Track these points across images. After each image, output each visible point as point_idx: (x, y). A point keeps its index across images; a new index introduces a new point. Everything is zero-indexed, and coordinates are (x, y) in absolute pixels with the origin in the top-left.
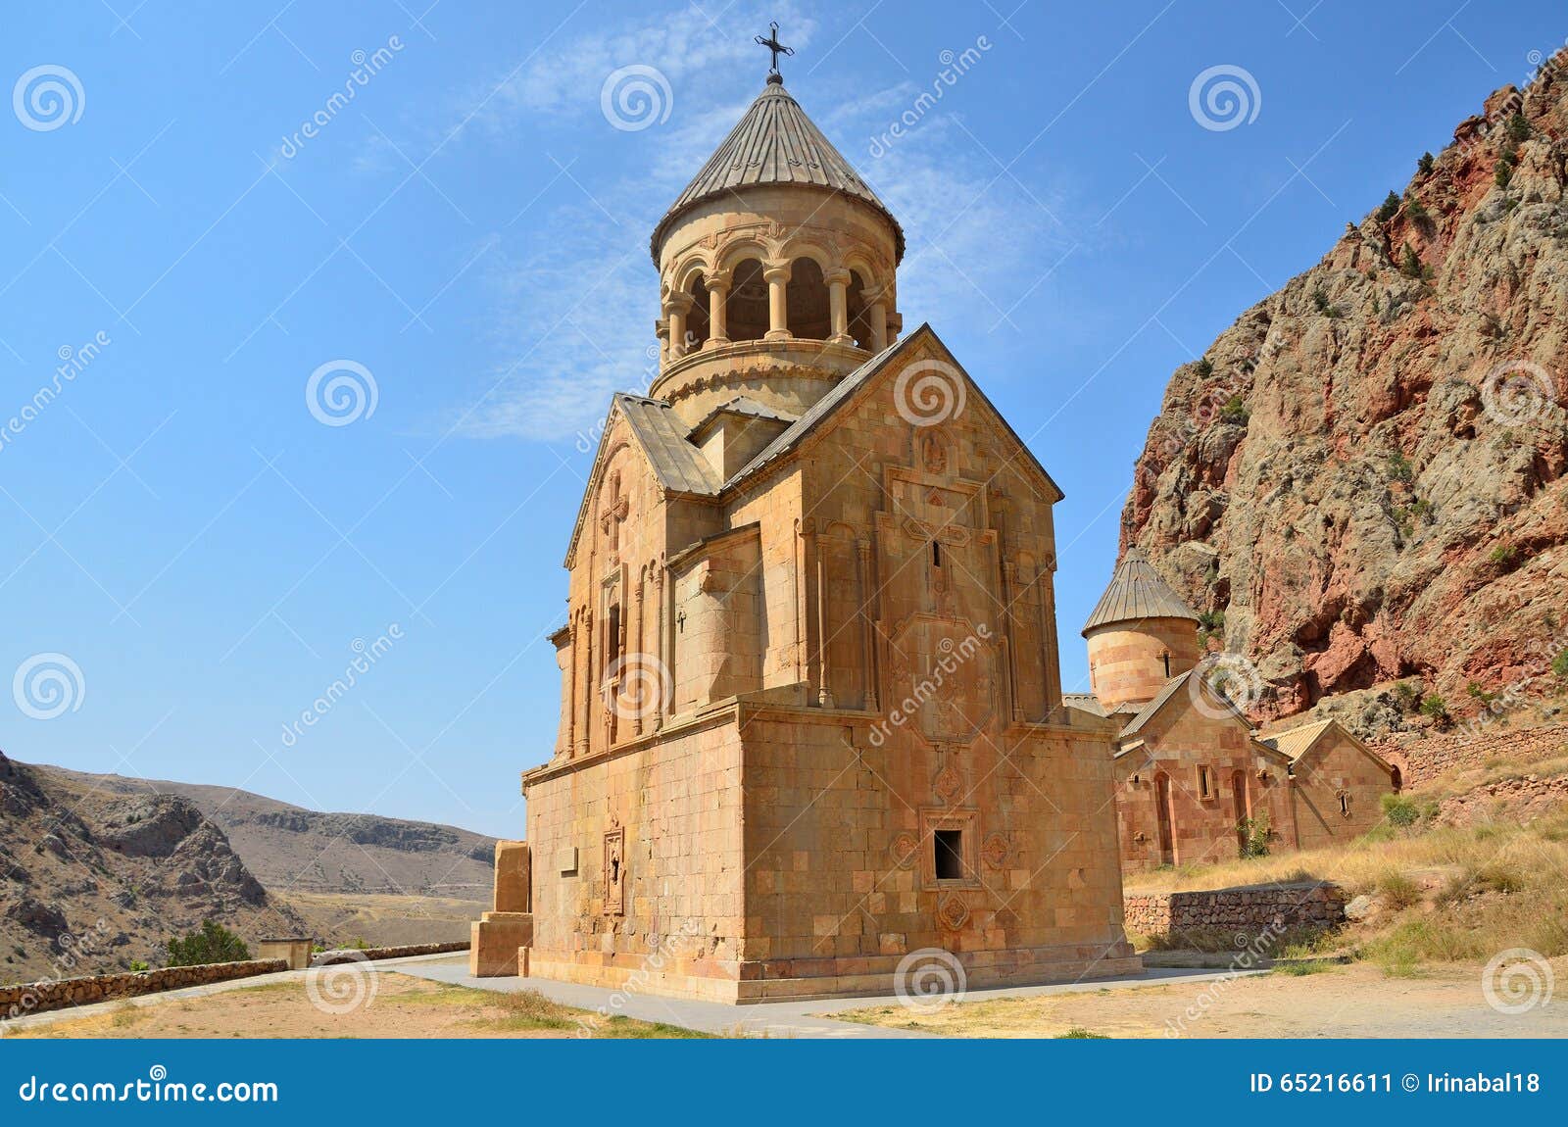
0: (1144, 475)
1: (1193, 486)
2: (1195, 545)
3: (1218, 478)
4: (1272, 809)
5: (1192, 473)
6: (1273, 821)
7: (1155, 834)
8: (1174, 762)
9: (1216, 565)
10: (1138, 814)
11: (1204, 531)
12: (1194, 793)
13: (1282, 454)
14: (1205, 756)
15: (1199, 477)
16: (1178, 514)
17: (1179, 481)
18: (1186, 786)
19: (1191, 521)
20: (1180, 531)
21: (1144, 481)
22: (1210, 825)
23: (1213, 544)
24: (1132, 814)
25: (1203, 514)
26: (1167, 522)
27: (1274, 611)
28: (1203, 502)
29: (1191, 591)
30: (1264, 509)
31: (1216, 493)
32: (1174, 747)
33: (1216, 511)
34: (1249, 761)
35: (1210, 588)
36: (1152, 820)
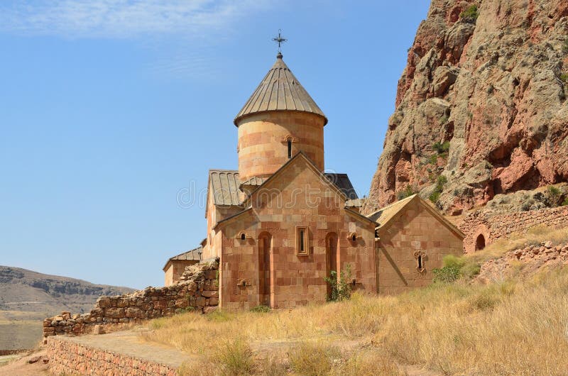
0: (413, 58)
1: (439, 63)
2: (437, 100)
3: (456, 58)
4: (359, 265)
5: (439, 55)
6: (358, 274)
7: (255, 282)
8: (277, 224)
9: (448, 113)
10: (243, 265)
11: (443, 92)
12: (290, 250)
13: (495, 40)
14: (304, 220)
15: (443, 57)
16: (427, 80)
17: (430, 59)
18: (286, 244)
19: (435, 85)
20: (428, 91)
21: (412, 61)
22: (303, 276)
23: (448, 100)
24: (237, 265)
25: (443, 81)
26: (420, 85)
27: (477, 140)
28: (444, 73)
29: (430, 129)
30: (476, 75)
31: (453, 68)
32: (279, 212)
33: (452, 78)
34: (342, 226)
35: (443, 126)
36: (254, 269)
